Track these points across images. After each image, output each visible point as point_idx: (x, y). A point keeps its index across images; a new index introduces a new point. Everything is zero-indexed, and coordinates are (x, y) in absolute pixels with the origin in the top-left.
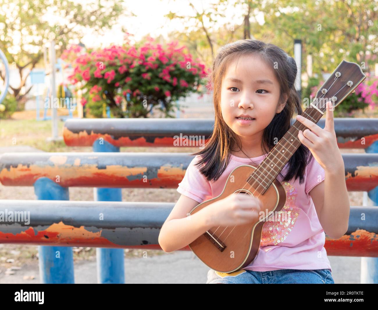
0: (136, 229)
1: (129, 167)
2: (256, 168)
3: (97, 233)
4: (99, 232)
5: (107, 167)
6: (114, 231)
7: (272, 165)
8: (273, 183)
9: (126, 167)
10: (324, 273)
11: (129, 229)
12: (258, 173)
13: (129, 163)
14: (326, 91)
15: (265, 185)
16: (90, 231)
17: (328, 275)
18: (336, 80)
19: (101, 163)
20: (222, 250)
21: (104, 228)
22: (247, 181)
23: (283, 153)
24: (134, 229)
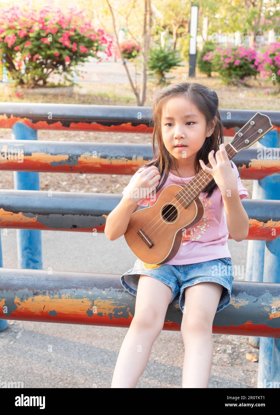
0: (67, 215)
1: (52, 154)
2: (183, 188)
3: (33, 218)
4: (35, 217)
5: (32, 153)
6: (48, 217)
7: (195, 187)
8: (194, 201)
9: (49, 155)
10: (226, 260)
11: (61, 215)
12: (184, 192)
13: (52, 151)
14: (242, 135)
15: (187, 201)
16: (27, 217)
17: (228, 262)
18: (250, 127)
19: (27, 151)
20: (151, 247)
21: (39, 214)
22: (175, 197)
23: (204, 179)
24: (65, 216)
